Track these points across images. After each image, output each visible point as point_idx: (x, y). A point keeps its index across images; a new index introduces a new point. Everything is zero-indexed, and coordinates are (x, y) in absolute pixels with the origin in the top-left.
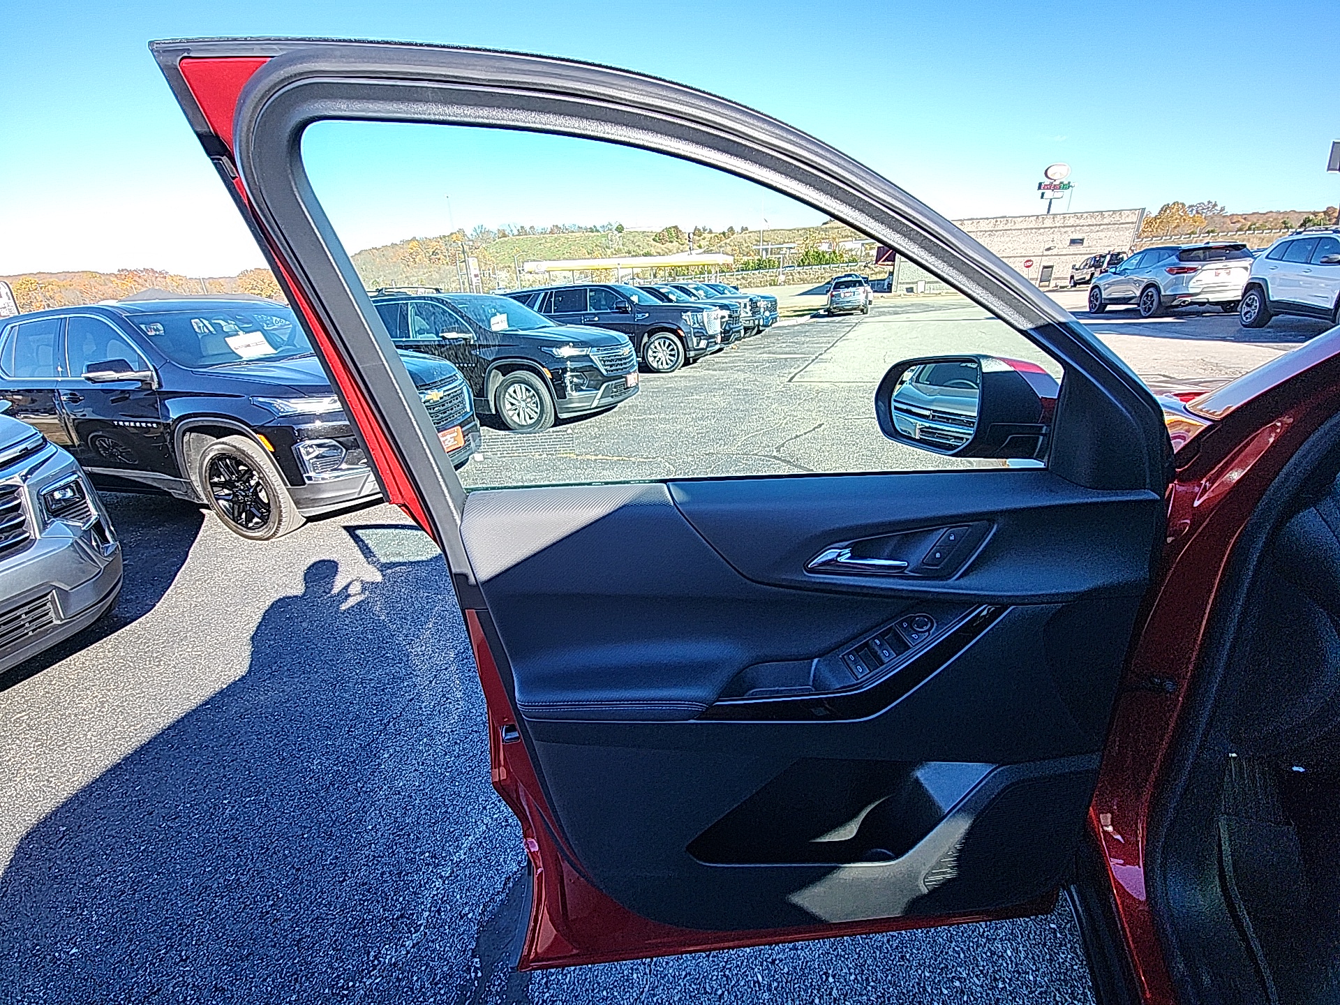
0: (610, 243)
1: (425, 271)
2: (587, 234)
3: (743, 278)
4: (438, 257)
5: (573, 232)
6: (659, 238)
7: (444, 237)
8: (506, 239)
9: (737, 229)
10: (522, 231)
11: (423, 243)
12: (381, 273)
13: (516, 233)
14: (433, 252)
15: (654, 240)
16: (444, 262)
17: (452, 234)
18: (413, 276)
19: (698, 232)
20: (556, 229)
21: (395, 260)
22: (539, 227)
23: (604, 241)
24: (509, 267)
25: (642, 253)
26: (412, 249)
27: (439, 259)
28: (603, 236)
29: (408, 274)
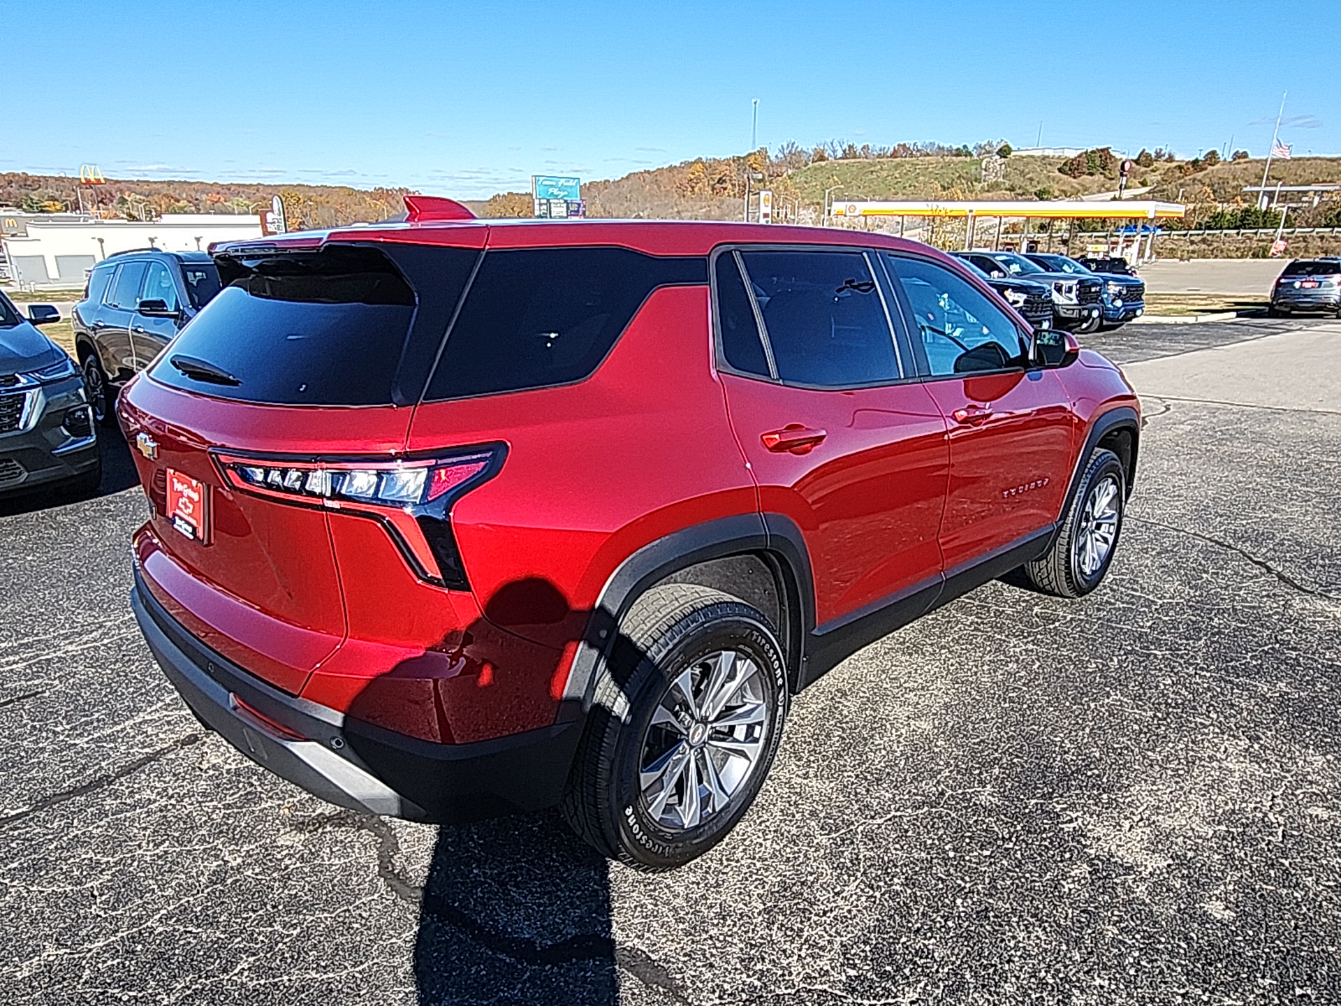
0: (984, 173)
1: (704, 204)
2: (947, 159)
3: (1204, 241)
4: (724, 185)
5: (928, 155)
6: (1071, 168)
7: (739, 158)
8: (823, 163)
9: (1225, 155)
10: (850, 153)
11: (709, 167)
12: (648, 205)
13: (840, 154)
14: (720, 179)
15: (1060, 170)
16: (731, 193)
17: (750, 155)
18: (687, 211)
19: (1144, 160)
20: (903, 151)
21: (668, 188)
22: (876, 145)
23: (973, 171)
24: (818, 204)
25: (1033, 190)
26: (693, 174)
27: (725, 189)
28: (973, 163)
29: (680, 209)
